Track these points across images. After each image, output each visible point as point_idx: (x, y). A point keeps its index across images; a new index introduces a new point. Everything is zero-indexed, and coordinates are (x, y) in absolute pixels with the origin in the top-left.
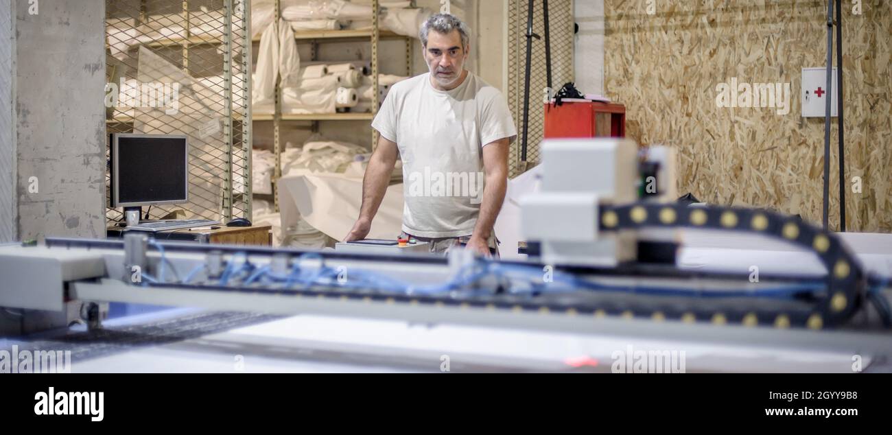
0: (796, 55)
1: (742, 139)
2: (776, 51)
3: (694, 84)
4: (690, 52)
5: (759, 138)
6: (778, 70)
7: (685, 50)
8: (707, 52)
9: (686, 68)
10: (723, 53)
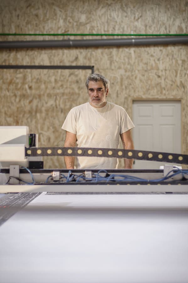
0: (68, 104)
1: (44, 141)
2: (59, 102)
3: (21, 116)
4: (20, 101)
5: (52, 140)
6: (60, 110)
7: (17, 100)
8: (28, 101)
9: (18, 108)
10: (35, 102)
